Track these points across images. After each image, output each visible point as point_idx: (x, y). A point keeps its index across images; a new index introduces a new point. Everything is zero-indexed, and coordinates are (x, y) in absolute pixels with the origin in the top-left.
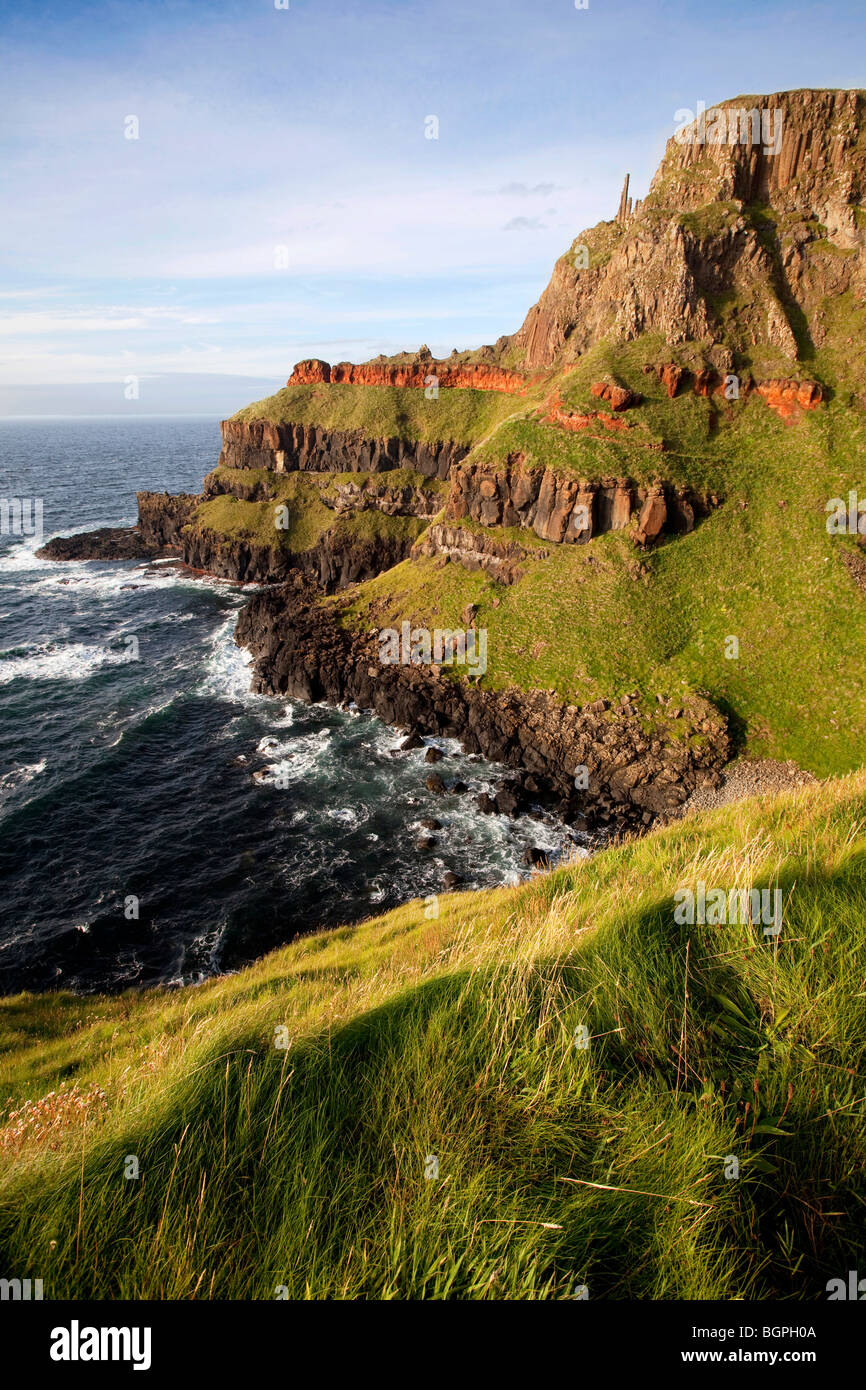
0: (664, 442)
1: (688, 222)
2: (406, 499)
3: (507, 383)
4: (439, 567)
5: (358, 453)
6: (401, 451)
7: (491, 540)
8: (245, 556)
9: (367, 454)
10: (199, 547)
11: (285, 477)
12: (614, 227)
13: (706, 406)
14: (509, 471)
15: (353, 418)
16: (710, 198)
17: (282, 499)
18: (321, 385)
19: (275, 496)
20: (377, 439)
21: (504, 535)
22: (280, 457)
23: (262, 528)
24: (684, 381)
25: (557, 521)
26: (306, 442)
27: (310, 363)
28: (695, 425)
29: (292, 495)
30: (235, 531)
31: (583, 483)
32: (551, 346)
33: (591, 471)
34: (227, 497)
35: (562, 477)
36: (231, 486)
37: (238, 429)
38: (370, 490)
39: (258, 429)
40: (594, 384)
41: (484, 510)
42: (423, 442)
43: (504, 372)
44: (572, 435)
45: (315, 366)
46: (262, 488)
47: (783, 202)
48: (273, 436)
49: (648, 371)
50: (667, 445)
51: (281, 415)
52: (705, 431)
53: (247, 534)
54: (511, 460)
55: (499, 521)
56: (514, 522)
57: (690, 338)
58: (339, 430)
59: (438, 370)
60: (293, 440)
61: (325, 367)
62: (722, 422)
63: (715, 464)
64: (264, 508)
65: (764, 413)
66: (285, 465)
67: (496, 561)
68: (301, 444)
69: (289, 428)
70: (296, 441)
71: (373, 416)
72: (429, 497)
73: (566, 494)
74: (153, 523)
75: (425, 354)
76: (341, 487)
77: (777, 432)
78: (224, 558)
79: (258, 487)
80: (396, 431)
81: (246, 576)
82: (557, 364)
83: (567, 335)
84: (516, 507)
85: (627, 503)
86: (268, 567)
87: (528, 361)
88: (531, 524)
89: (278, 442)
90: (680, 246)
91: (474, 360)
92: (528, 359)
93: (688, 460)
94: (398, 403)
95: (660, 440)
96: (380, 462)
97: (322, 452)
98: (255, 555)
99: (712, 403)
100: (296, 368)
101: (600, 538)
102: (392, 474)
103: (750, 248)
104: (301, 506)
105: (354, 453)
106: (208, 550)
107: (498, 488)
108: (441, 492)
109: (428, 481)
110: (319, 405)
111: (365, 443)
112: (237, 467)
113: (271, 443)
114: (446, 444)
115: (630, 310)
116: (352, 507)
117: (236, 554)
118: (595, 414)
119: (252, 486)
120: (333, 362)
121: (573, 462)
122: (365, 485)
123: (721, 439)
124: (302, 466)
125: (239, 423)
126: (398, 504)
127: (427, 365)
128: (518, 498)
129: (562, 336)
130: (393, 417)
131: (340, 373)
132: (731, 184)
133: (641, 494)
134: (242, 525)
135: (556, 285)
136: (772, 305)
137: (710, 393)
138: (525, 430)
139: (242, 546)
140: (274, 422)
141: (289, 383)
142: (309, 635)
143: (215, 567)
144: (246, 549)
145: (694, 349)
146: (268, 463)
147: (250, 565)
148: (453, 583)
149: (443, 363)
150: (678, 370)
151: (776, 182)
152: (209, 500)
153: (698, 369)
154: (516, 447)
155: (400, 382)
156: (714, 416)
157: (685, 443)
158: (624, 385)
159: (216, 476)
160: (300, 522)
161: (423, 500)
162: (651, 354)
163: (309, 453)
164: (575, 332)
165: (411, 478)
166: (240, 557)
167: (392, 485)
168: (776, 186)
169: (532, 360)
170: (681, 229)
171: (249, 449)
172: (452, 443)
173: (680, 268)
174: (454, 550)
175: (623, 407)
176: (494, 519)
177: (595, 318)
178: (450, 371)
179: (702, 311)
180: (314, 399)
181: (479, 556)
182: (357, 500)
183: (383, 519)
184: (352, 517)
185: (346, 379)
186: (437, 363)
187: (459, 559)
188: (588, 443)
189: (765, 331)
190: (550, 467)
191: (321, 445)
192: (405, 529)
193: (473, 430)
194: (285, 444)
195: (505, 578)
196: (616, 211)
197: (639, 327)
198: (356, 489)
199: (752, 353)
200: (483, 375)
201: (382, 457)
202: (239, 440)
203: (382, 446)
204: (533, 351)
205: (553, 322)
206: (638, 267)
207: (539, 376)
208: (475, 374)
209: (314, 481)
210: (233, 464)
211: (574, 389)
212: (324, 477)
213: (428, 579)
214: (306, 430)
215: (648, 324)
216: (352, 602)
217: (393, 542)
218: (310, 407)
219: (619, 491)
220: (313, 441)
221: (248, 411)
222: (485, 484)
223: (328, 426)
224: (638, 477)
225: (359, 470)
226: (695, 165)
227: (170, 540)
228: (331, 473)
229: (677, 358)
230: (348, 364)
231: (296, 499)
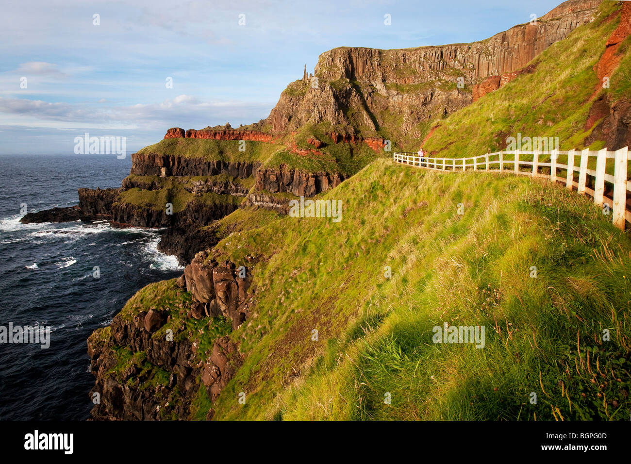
0: (336, 159)
1: (332, 85)
2: (226, 187)
3: (265, 138)
4: (255, 210)
5: (202, 168)
6: (222, 166)
7: (276, 198)
8: (150, 215)
9: (206, 168)
10: (123, 212)
11: (166, 179)
12: (303, 82)
13: (348, 146)
14: (281, 171)
15: (198, 153)
16: (338, 78)
17: (166, 189)
18: (181, 138)
19: (162, 187)
20: (211, 161)
21: (281, 196)
22: (163, 171)
23: (158, 202)
24: (340, 138)
25: (302, 189)
26: (176, 163)
27: (176, 129)
28: (346, 153)
29: (170, 187)
30: (144, 204)
31: (311, 174)
32: (283, 124)
33: (312, 170)
34: (136, 189)
35: (302, 173)
36: (139, 183)
37: (142, 158)
38: (209, 183)
39: (153, 157)
40: (308, 139)
41: (271, 186)
42: (232, 162)
43: (264, 134)
44: (303, 157)
45: (178, 130)
46: (155, 184)
47: (361, 80)
48: (160, 160)
49: (326, 134)
50: (337, 160)
51: (163, 151)
52: (349, 155)
53: (150, 205)
54: (281, 167)
55: (279, 190)
56: (284, 191)
57: (339, 123)
58: (193, 157)
59: (235, 133)
60: (169, 162)
61: (183, 131)
62: (354, 152)
63: (355, 167)
64: (157, 193)
65: (368, 149)
66: (166, 173)
67: (279, 206)
68: (174, 164)
69: (168, 157)
70: (171, 163)
71: (208, 152)
72: (236, 186)
73: (305, 179)
74: (91, 203)
75: (228, 126)
76: (196, 183)
77: (374, 155)
78: (138, 217)
79: (153, 184)
80: (219, 158)
81: (150, 225)
82: (287, 131)
83: (289, 120)
84: (285, 185)
85: (327, 181)
86: (161, 220)
87: (273, 130)
88: (291, 191)
89: (163, 163)
90: (331, 93)
91: (250, 129)
92: (273, 129)
93: (345, 165)
94: (219, 146)
95: (335, 158)
96: (213, 171)
97: (184, 168)
98: (154, 215)
99: (350, 145)
100: (169, 131)
101: (319, 194)
102: (219, 176)
103: (354, 94)
104: (175, 191)
105: (200, 168)
106: (129, 213)
107: (277, 178)
108: (241, 183)
109: (235, 179)
110: (181, 147)
111: (205, 163)
112: (141, 175)
113: (159, 164)
114: (242, 163)
115: (316, 112)
116: (201, 191)
117: (145, 214)
118: (310, 150)
119: (150, 183)
120: (186, 129)
121: (306, 167)
122: (206, 181)
123: (355, 157)
124: (174, 173)
125: (142, 155)
126: (223, 189)
127: (230, 131)
128: (285, 181)
129: (287, 120)
130: (217, 152)
131: (189, 133)
132: (344, 73)
133: (331, 178)
134: (147, 201)
135: (282, 101)
136: (365, 113)
137: (349, 142)
138: (284, 156)
139: (148, 211)
140: (160, 154)
141: (165, 138)
142: (204, 241)
143: (133, 222)
144: (150, 212)
145: (341, 127)
146: (158, 173)
147: (152, 219)
148: (262, 216)
149: (236, 130)
150: (337, 134)
151: (359, 74)
152: (126, 190)
153: (344, 134)
154: (283, 162)
155: (218, 137)
156: (351, 150)
157: (343, 159)
158: (319, 140)
159: (130, 179)
160: (175, 198)
161: (233, 187)
162: (326, 128)
163: (178, 168)
164: (292, 119)
165: (227, 178)
166: (147, 216)
167: (219, 181)
168: (359, 75)
169: (275, 129)
170: (331, 87)
171: (148, 166)
172: (245, 163)
173: (333, 100)
174: (260, 203)
175: (319, 147)
176: (276, 190)
177: (302, 115)
178: (240, 133)
179: (342, 114)
180: (178, 145)
181: (271, 205)
182: (203, 188)
183: (216, 196)
184: (202, 195)
185: (193, 136)
186: (234, 130)
187: (263, 206)
188: (310, 160)
189: (364, 121)
190: (297, 169)
191: (183, 164)
192: (226, 200)
193: (253, 157)
194: (166, 164)
195: (284, 212)
196: (303, 77)
197: (321, 119)
198: (203, 183)
199: (361, 128)
200: (254, 135)
201: (214, 169)
202: (142, 163)
203: (214, 164)
204: (275, 125)
205: (283, 115)
206: (316, 97)
207: (279, 135)
208: (251, 135)
209: (180, 180)
210: (139, 173)
211: (301, 141)
212: (186, 178)
213: (251, 215)
214: (176, 158)
215: (324, 118)
216: (218, 227)
217: (222, 206)
218: (177, 148)
219: (324, 177)
220: (179, 163)
221: (146, 149)
222: (271, 177)
223: (187, 156)
224: (329, 171)
225: (203, 175)
226: (331, 66)
227: (100, 211)
228: (189, 177)
229: (336, 130)
230: (193, 130)
231: (173, 188)
